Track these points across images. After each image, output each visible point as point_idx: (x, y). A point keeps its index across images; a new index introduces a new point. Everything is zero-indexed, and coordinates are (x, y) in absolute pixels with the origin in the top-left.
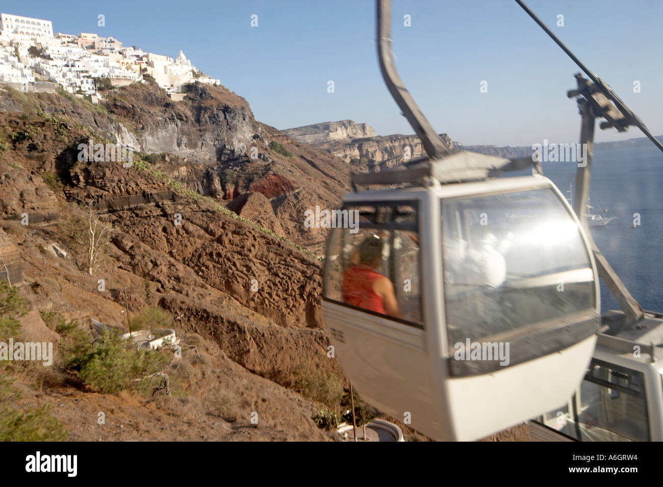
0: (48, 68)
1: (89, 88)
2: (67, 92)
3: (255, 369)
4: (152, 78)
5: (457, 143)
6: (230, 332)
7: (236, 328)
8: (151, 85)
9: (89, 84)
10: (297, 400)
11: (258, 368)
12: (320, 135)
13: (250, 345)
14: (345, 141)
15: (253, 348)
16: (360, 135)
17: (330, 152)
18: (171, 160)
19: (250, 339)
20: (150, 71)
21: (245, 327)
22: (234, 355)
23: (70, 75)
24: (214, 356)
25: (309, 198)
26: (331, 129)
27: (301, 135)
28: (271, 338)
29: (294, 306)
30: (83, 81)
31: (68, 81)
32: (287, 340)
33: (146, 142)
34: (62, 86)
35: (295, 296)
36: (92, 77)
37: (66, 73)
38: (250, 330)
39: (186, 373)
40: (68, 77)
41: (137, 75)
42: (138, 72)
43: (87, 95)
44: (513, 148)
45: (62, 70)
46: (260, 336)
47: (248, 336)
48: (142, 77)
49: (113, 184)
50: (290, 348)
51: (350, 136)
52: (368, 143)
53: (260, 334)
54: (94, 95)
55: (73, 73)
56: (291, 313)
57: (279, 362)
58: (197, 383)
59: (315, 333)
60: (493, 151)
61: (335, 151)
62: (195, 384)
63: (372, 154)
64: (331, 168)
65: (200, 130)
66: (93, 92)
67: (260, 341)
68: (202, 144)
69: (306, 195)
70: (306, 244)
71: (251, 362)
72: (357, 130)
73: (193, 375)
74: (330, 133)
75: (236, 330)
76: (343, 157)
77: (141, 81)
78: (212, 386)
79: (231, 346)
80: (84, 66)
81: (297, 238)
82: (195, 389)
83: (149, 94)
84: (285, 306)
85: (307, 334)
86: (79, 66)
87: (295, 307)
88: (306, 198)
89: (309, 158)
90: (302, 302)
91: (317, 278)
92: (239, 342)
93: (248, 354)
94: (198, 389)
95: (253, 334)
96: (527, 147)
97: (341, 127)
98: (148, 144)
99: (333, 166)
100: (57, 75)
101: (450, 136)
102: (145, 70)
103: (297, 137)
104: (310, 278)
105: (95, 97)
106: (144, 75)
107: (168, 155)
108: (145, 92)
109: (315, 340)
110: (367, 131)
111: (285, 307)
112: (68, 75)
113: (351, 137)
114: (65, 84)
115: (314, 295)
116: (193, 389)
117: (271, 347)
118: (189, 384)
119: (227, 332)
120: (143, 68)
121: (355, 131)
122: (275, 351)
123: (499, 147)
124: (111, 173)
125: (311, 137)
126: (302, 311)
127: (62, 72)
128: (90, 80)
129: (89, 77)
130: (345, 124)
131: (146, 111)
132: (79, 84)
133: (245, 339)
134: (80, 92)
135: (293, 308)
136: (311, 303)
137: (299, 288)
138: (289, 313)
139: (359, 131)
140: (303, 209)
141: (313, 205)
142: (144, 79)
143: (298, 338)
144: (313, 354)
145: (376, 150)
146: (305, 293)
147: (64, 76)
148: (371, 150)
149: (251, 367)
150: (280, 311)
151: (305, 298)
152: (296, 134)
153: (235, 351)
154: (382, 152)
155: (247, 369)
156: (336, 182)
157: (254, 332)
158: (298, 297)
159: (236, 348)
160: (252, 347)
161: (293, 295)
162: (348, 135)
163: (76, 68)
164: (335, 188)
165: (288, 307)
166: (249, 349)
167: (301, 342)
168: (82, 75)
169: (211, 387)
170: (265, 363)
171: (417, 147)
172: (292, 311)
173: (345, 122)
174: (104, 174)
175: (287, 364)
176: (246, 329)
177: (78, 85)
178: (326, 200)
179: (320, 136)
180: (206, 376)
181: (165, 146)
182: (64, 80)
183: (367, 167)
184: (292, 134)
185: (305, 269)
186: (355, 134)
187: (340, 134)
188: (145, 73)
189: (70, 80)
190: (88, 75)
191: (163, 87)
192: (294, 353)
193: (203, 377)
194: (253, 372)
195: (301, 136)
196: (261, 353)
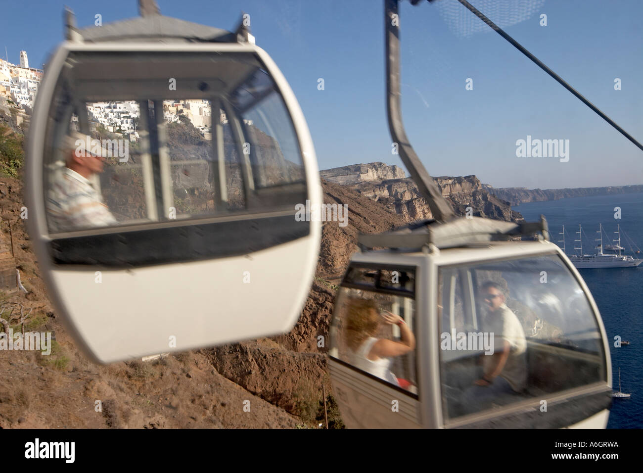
0: (92, 109)
1: (128, 127)
2: (108, 130)
3: (257, 391)
4: (187, 118)
5: (487, 185)
6: (233, 353)
7: (238, 349)
8: (186, 125)
9: (129, 124)
10: (287, 420)
11: (259, 390)
12: (352, 176)
13: (252, 367)
14: (375, 182)
15: (255, 370)
16: (390, 177)
17: (360, 192)
18: (199, 194)
19: (252, 360)
20: (185, 111)
21: (247, 348)
22: (236, 376)
23: (111, 116)
24: (203, 370)
25: (333, 232)
26: (362, 171)
27: (334, 176)
28: (273, 360)
29: (305, 333)
30: (123, 121)
31: (109, 121)
32: (289, 362)
33: (179, 178)
34: (104, 125)
35: (307, 323)
36: (132, 117)
37: (107, 114)
38: (252, 351)
39: (142, 372)
40: (110, 117)
41: (173, 116)
42: (175, 114)
43: (126, 134)
44: (543, 190)
45: (104, 112)
46: (262, 357)
47: (250, 358)
48: (178, 118)
49: (135, 210)
50: (293, 370)
51: (380, 177)
52: (397, 184)
53: (262, 355)
54: (133, 133)
55: (115, 114)
56: (303, 340)
57: (281, 385)
58: (152, 383)
59: (317, 357)
60: (523, 194)
61: (364, 191)
62: (150, 384)
63: (401, 195)
64: (357, 205)
65: (231, 167)
66: (132, 131)
67: (261, 363)
68: (233, 180)
69: (331, 230)
70: (330, 277)
71: (253, 384)
72: (388, 172)
73: (149, 375)
74: (361, 175)
75: (239, 351)
76: (373, 197)
77: (177, 121)
78: (169, 386)
79: (233, 367)
80: (125, 108)
81: (321, 271)
82: (149, 388)
83: (184, 133)
84: (297, 332)
85: (309, 357)
86: (120, 108)
87: (307, 334)
88: (330, 233)
89: (336, 196)
90: (314, 329)
91: (329, 305)
92: (241, 363)
93: (250, 375)
94: (152, 388)
95: (255, 355)
96: (557, 190)
97: (372, 169)
98: (181, 179)
99: (359, 204)
100: (100, 116)
101: (478, 177)
102: (182, 111)
103: (329, 178)
104: (322, 305)
105: (134, 136)
106: (180, 116)
107: (198, 189)
108: (180, 131)
109: (317, 364)
110: (397, 173)
111: (297, 334)
112: (109, 116)
113: (381, 179)
114: (106, 124)
115: (325, 322)
116: (147, 388)
117: (273, 369)
118: (143, 383)
119: (229, 353)
120: (179, 109)
121: (385, 173)
122: (277, 373)
123: (529, 189)
124: (134, 200)
125: (343, 178)
126: (313, 338)
127: (104, 113)
128: (129, 120)
129: (129, 117)
130: (375, 166)
131: (181, 149)
132: (119, 123)
133: (247, 361)
134: (120, 131)
135: (304, 335)
136: (323, 330)
137: (311, 315)
138: (300, 340)
139: (389, 173)
140: (327, 243)
141: (337, 240)
142: (179, 120)
143: (300, 361)
144: (315, 378)
145: (405, 191)
146: (317, 320)
147: (106, 116)
148: (400, 190)
149: (252, 389)
150: (291, 337)
151: (317, 325)
152: (328, 176)
153: (237, 373)
154: (411, 193)
155: (248, 390)
156: (362, 219)
157: (256, 353)
158: (309, 323)
159: (238, 370)
160: (253, 369)
161: (305, 321)
162: (379, 177)
163: (118, 110)
164: (360, 224)
165: (299, 333)
166: (251, 371)
167: (303, 365)
168: (122, 115)
169: (167, 388)
170: (267, 385)
171: (446, 188)
172: (303, 338)
173: (376, 164)
174: (127, 200)
175: (289, 387)
176: (248, 350)
177: (118, 125)
178: (351, 236)
179: (352, 178)
180: (164, 377)
181: (197, 182)
182: (106, 120)
183: (394, 205)
184: (325, 176)
185: (317, 296)
186: (385, 176)
187: (371, 176)
188: (181, 114)
189: (111, 120)
190: (128, 115)
191: (197, 127)
192: (296, 376)
193: (160, 378)
194: (254, 394)
195: (333, 178)
196: (263, 375)
